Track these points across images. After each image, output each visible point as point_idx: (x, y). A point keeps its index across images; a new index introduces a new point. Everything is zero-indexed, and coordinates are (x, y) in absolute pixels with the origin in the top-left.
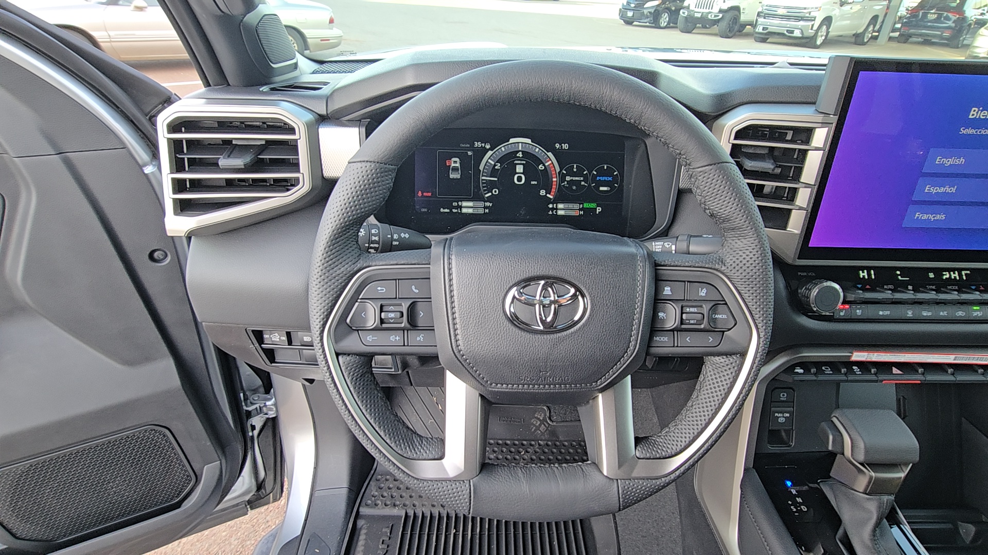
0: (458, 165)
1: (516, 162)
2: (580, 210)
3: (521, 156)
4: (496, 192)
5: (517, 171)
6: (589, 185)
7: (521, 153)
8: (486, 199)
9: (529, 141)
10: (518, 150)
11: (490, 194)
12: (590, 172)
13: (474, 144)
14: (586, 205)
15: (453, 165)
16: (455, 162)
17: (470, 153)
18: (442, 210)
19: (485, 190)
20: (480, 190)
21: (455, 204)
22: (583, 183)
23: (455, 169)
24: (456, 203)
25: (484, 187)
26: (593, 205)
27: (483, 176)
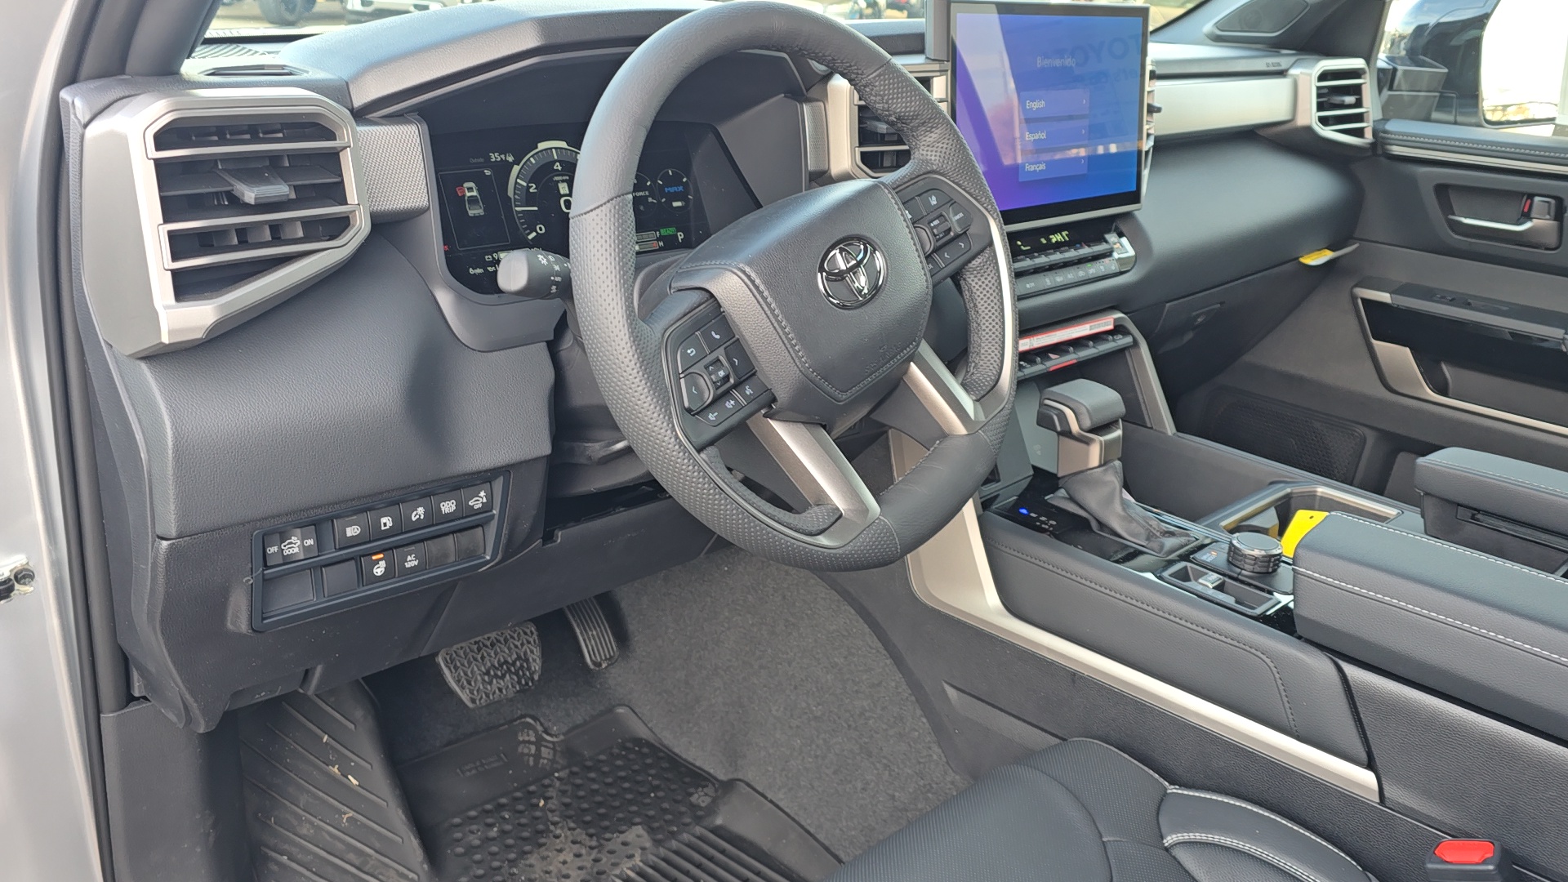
0: (475, 193)
1: (556, 178)
2: (658, 240)
3: (560, 168)
4: (541, 229)
5: (562, 192)
6: (659, 202)
7: (558, 164)
8: (531, 243)
9: (563, 144)
10: (551, 160)
11: (534, 234)
12: (654, 182)
13: (490, 158)
14: (664, 232)
15: (468, 194)
16: (470, 189)
17: (487, 172)
18: (472, 271)
19: (525, 229)
20: (519, 229)
21: (488, 258)
22: (650, 200)
23: (473, 200)
24: (490, 257)
25: (522, 224)
26: (670, 231)
27: (516, 206)
